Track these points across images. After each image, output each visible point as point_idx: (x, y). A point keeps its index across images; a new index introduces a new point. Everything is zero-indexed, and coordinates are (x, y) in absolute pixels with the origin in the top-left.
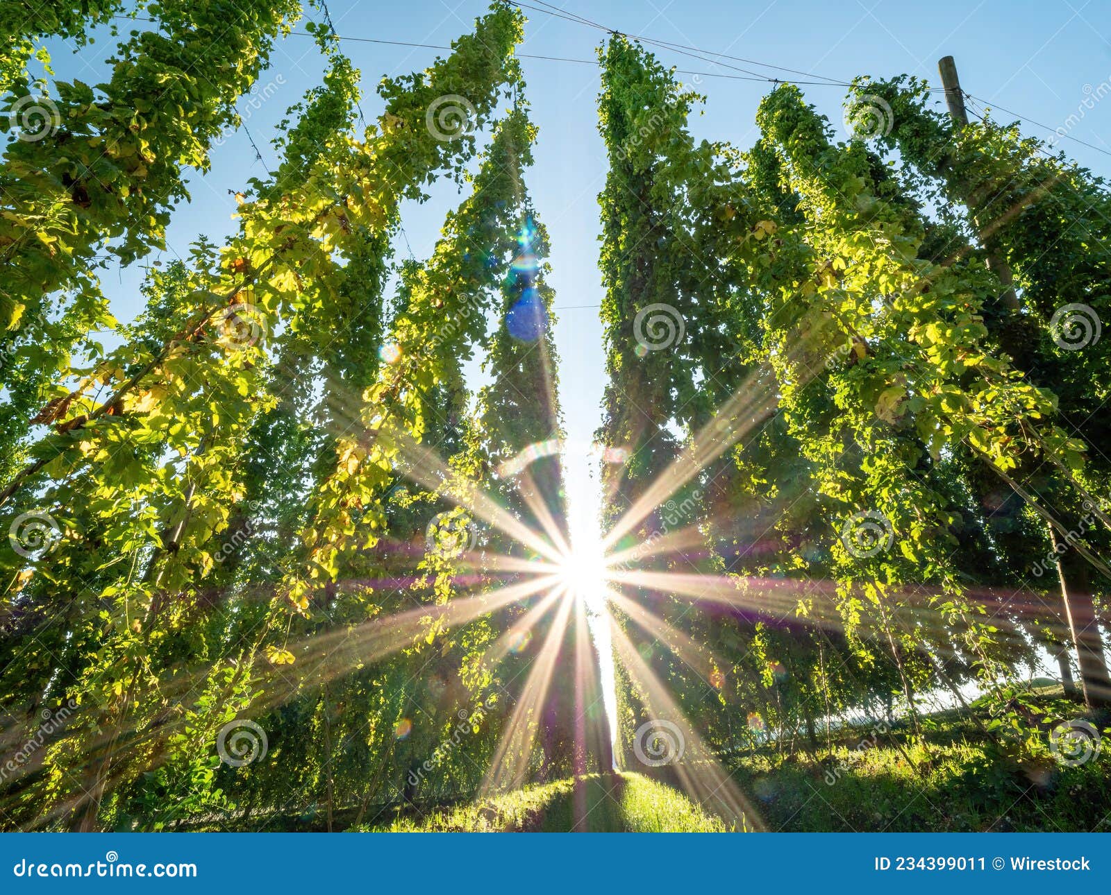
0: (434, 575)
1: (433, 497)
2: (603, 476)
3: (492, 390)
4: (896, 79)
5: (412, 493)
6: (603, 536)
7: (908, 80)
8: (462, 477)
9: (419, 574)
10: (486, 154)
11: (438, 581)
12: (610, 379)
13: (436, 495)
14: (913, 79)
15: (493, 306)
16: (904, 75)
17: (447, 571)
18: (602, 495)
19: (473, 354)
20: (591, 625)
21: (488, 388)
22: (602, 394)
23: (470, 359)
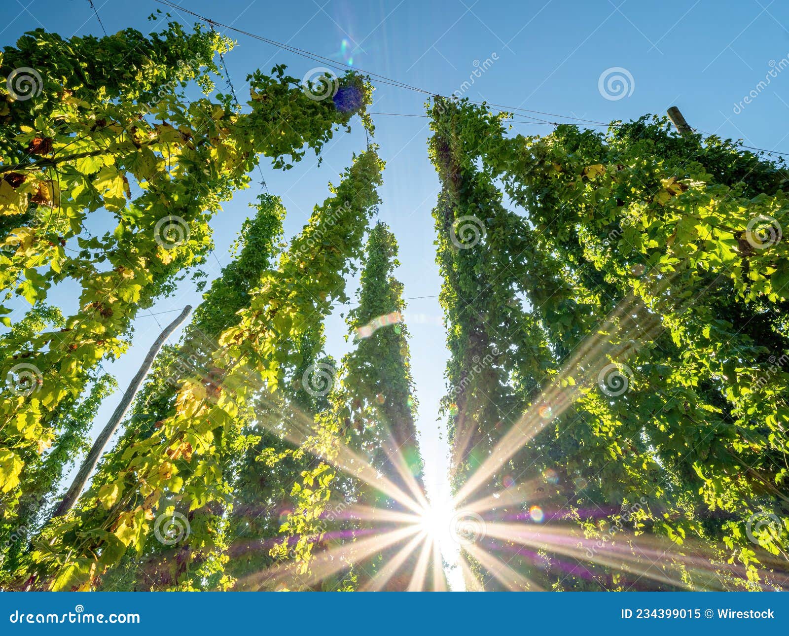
0: (294, 539)
1: (298, 455)
2: (451, 437)
3: (354, 356)
4: (643, 118)
5: (277, 452)
6: (454, 493)
7: (652, 117)
8: (327, 435)
9: (279, 538)
10: (346, 175)
11: (300, 544)
12: (451, 354)
13: (301, 452)
14: (655, 116)
15: (351, 271)
16: (649, 115)
17: (310, 533)
18: (450, 455)
19: (332, 308)
20: (447, 575)
21: (350, 355)
22: (445, 367)
23: (330, 313)
